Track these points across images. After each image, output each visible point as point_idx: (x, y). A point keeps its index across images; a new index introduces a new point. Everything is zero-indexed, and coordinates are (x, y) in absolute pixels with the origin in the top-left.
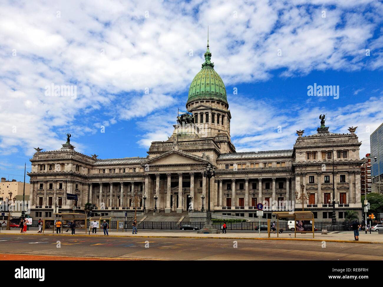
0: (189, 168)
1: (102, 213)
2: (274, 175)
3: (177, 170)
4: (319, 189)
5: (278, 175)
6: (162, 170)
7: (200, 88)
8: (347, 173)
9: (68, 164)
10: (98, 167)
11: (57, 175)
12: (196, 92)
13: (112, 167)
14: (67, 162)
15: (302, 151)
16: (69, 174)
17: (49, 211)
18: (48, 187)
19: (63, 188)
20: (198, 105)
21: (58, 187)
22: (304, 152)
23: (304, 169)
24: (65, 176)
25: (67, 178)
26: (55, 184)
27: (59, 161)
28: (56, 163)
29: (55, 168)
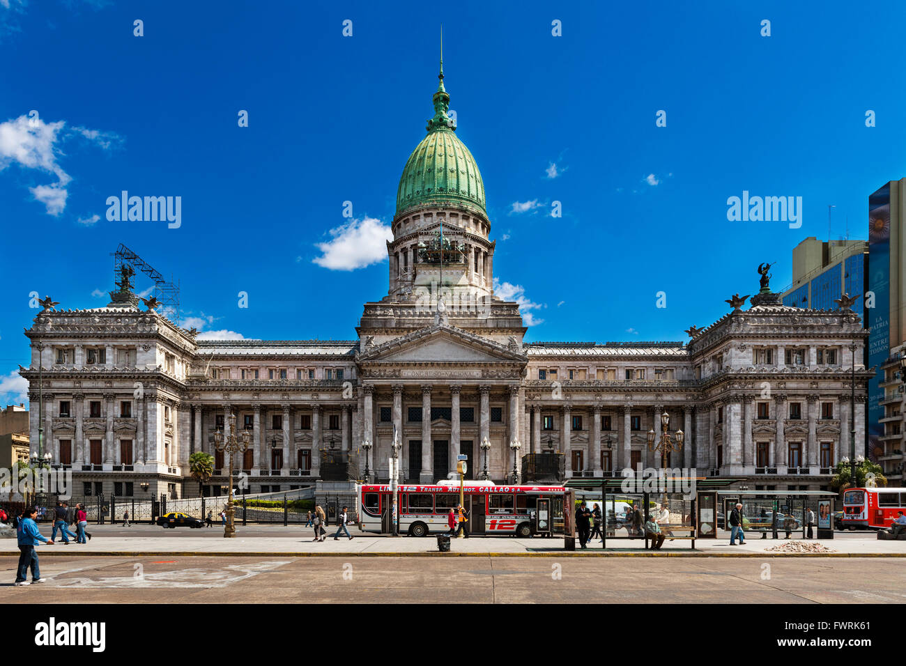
0: (477, 373)
2: (660, 398)
3: (447, 377)
4: (781, 433)
5: (668, 398)
6: (409, 377)
8: (836, 398)
9: (146, 348)
10: (209, 363)
11: (116, 377)
14: (142, 342)
15: (745, 343)
16: (153, 378)
17: (94, 480)
18: (87, 411)
19: (132, 416)
21: (117, 411)
22: (749, 346)
23: (750, 386)
24: (140, 382)
25: (146, 387)
26: (110, 405)
27: (119, 340)
28: (109, 346)
29: (108, 359)
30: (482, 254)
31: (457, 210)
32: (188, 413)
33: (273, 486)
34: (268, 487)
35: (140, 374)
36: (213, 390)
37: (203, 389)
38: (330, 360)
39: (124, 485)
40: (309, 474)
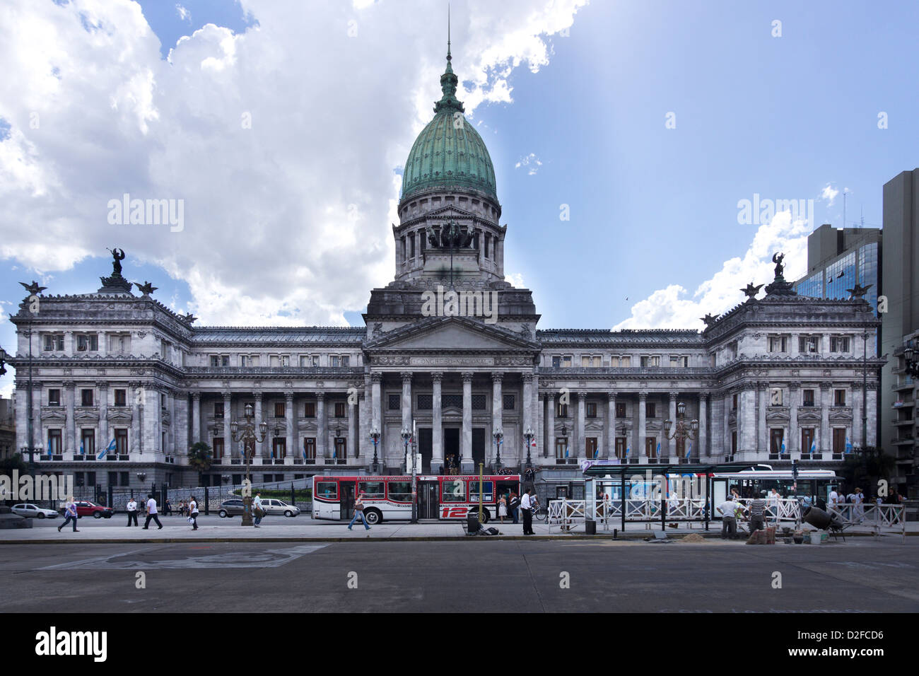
0: (489, 361)
1: (234, 476)
2: (675, 385)
3: (458, 364)
4: (794, 419)
5: (683, 386)
6: (419, 364)
7: (444, 162)
8: (849, 385)
9: (142, 335)
10: (207, 350)
11: (110, 365)
12: (431, 171)
13: (249, 352)
14: (137, 329)
15: (759, 332)
16: (149, 365)
17: (87, 470)
18: (79, 399)
19: (127, 404)
20: (437, 205)
21: (112, 400)
22: (764, 334)
23: (764, 373)
24: (134, 370)
25: (141, 375)
26: (103, 393)
27: (113, 327)
28: (101, 332)
29: (101, 347)
30: (492, 239)
31: (467, 194)
32: (186, 402)
33: (276, 475)
34: (271, 476)
35: (136, 361)
36: (212, 378)
37: (202, 376)
38: (336, 347)
39: (119, 475)
40: (314, 463)
